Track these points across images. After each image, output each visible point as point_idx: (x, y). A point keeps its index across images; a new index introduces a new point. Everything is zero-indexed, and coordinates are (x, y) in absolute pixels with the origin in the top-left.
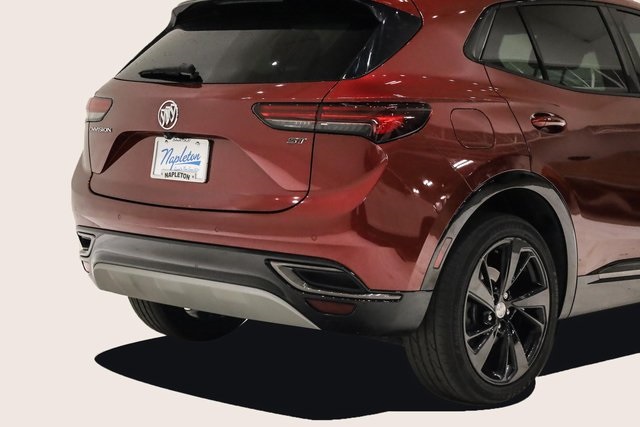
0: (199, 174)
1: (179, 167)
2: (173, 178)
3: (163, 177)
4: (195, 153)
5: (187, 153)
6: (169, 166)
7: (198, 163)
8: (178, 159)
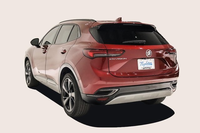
0: (153, 67)
1: (146, 66)
2: (146, 69)
3: (143, 69)
4: (150, 62)
5: (148, 62)
6: (143, 66)
7: (152, 64)
8: (145, 64)
